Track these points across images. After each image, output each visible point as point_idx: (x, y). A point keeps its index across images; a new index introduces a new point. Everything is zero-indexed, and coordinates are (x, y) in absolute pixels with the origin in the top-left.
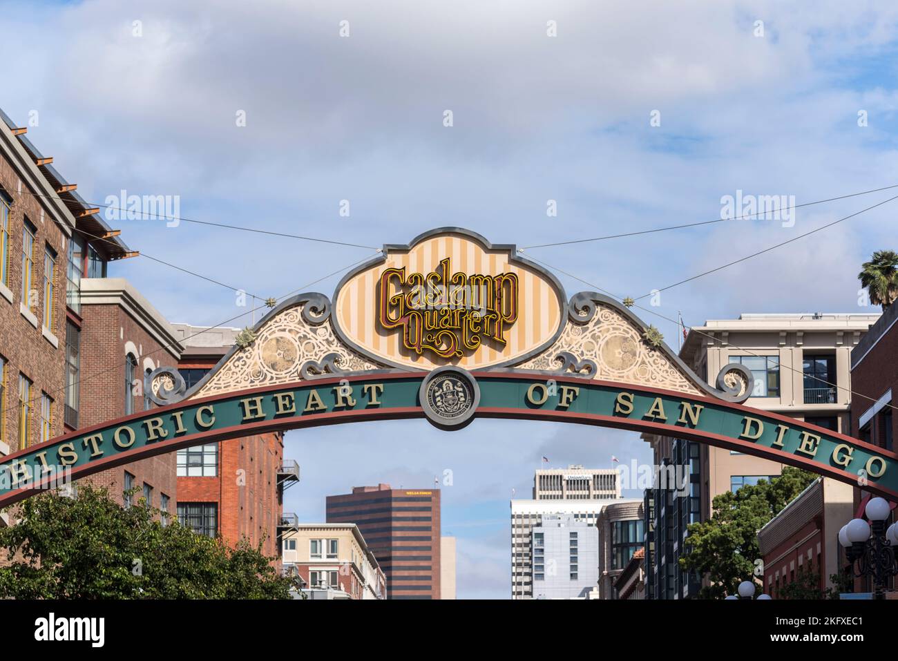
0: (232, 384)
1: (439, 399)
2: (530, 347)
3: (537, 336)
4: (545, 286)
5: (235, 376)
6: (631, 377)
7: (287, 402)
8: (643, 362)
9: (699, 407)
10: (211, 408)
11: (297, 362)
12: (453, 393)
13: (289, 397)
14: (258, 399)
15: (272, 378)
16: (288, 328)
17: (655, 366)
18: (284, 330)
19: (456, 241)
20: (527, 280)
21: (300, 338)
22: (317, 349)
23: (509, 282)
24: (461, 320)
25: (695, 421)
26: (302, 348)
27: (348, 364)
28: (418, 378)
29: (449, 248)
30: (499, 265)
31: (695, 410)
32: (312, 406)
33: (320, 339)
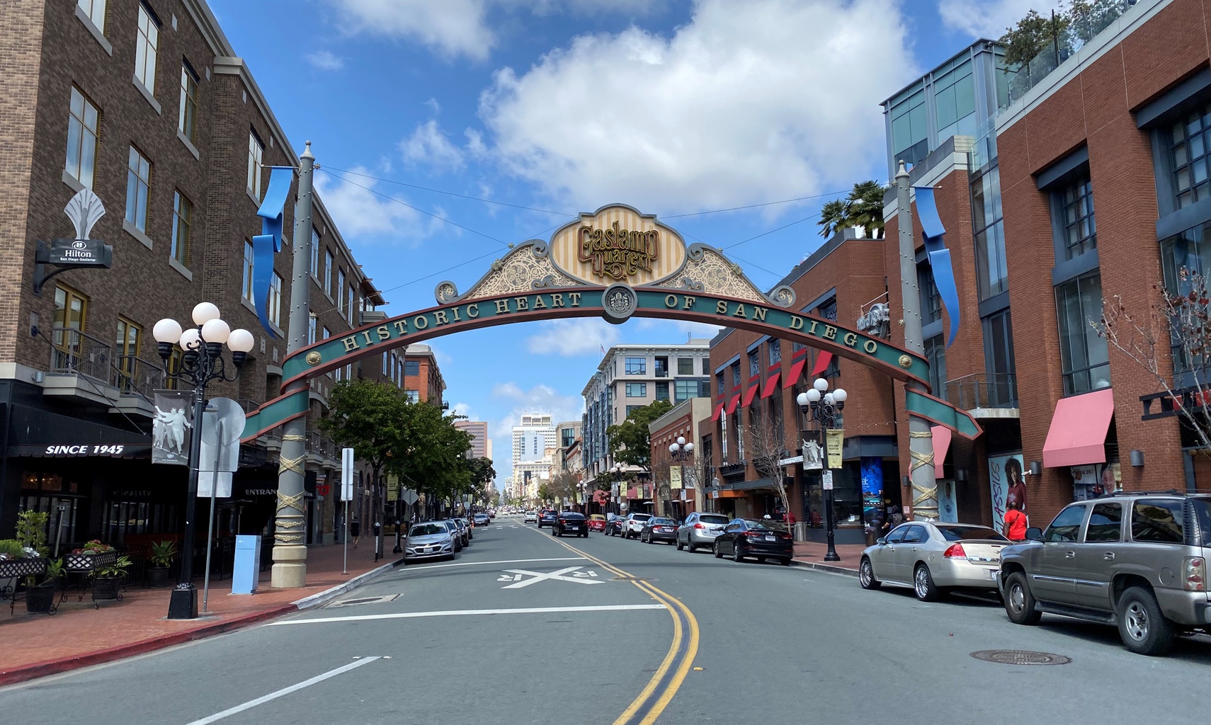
0: (489, 292)
1: (613, 302)
2: (665, 274)
3: (669, 268)
4: (673, 239)
5: (490, 288)
6: (724, 292)
7: (523, 303)
8: (730, 284)
9: (765, 310)
10: (476, 306)
11: (528, 280)
12: (621, 300)
13: (524, 300)
14: (505, 301)
15: (513, 289)
16: (522, 260)
17: (737, 287)
18: (520, 261)
19: (622, 213)
20: (663, 235)
21: (529, 266)
22: (540, 272)
23: (654, 235)
24: (626, 258)
25: (763, 318)
26: (531, 272)
27: (559, 282)
28: (601, 291)
29: (617, 216)
30: (648, 227)
31: (762, 311)
32: (538, 305)
33: (542, 267)
